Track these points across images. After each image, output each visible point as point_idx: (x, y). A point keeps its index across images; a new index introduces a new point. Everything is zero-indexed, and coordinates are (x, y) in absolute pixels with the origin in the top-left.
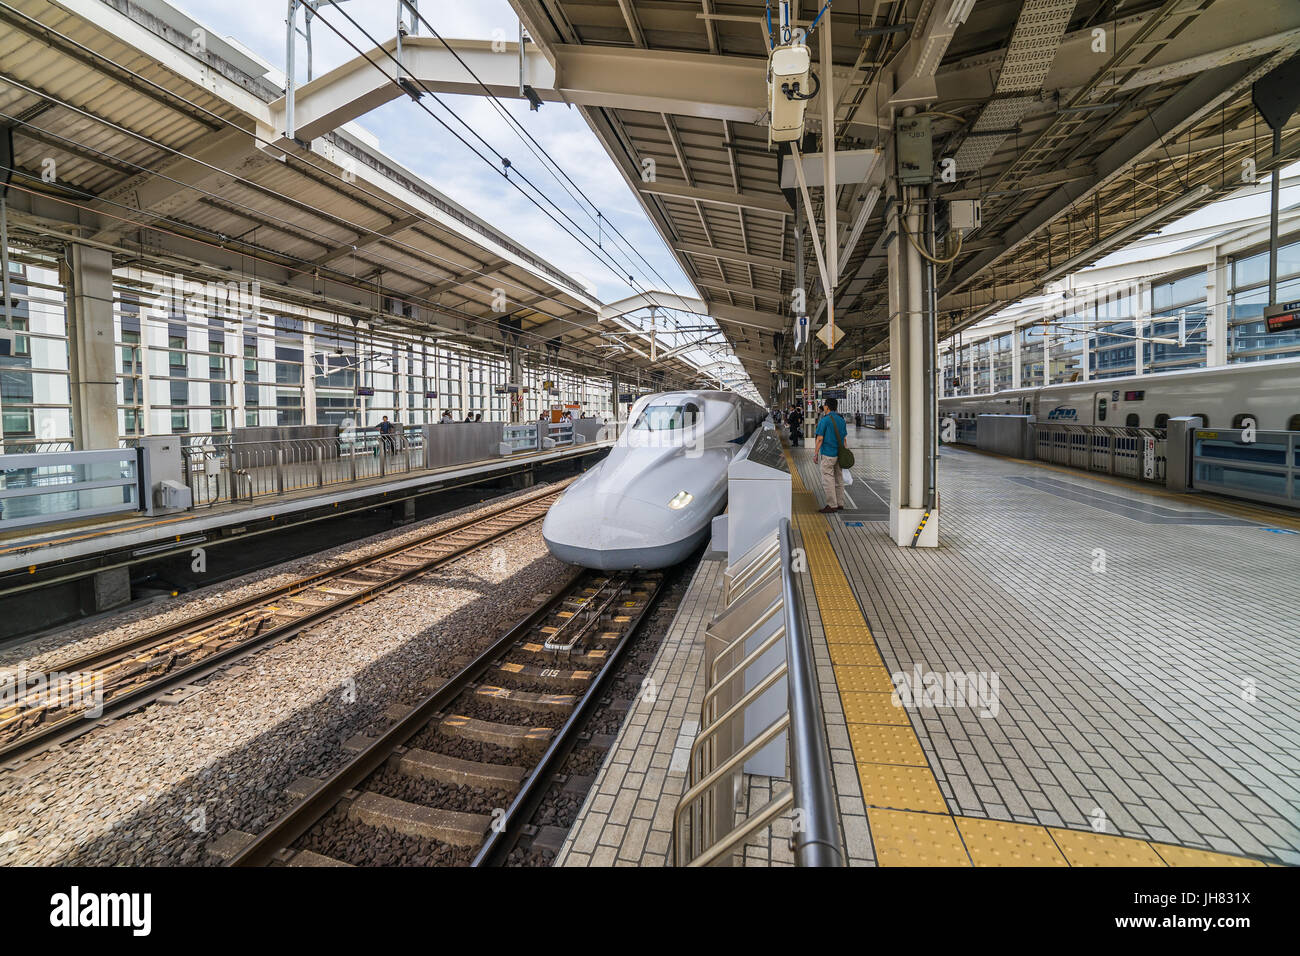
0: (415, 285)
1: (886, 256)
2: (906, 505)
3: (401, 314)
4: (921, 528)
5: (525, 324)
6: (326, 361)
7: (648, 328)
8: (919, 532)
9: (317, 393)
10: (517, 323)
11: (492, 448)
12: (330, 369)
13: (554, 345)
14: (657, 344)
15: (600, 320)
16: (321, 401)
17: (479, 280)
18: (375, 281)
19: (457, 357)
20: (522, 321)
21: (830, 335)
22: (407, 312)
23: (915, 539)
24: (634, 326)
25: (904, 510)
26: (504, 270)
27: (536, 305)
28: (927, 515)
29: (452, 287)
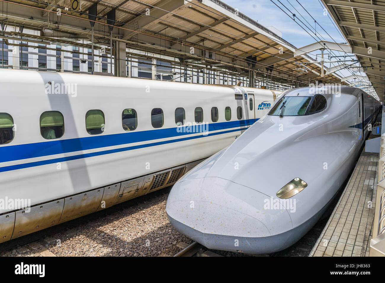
0: (215, 44)
3: (208, 57)
5: (258, 59)
6: (161, 77)
7: (320, 60)
10: (255, 58)
13: (270, 68)
14: (324, 68)
15: (295, 56)
17: (244, 41)
18: (201, 44)
20: (257, 57)
22: (210, 56)
24: (313, 60)
26: (255, 36)
27: (265, 50)
29: (231, 45)
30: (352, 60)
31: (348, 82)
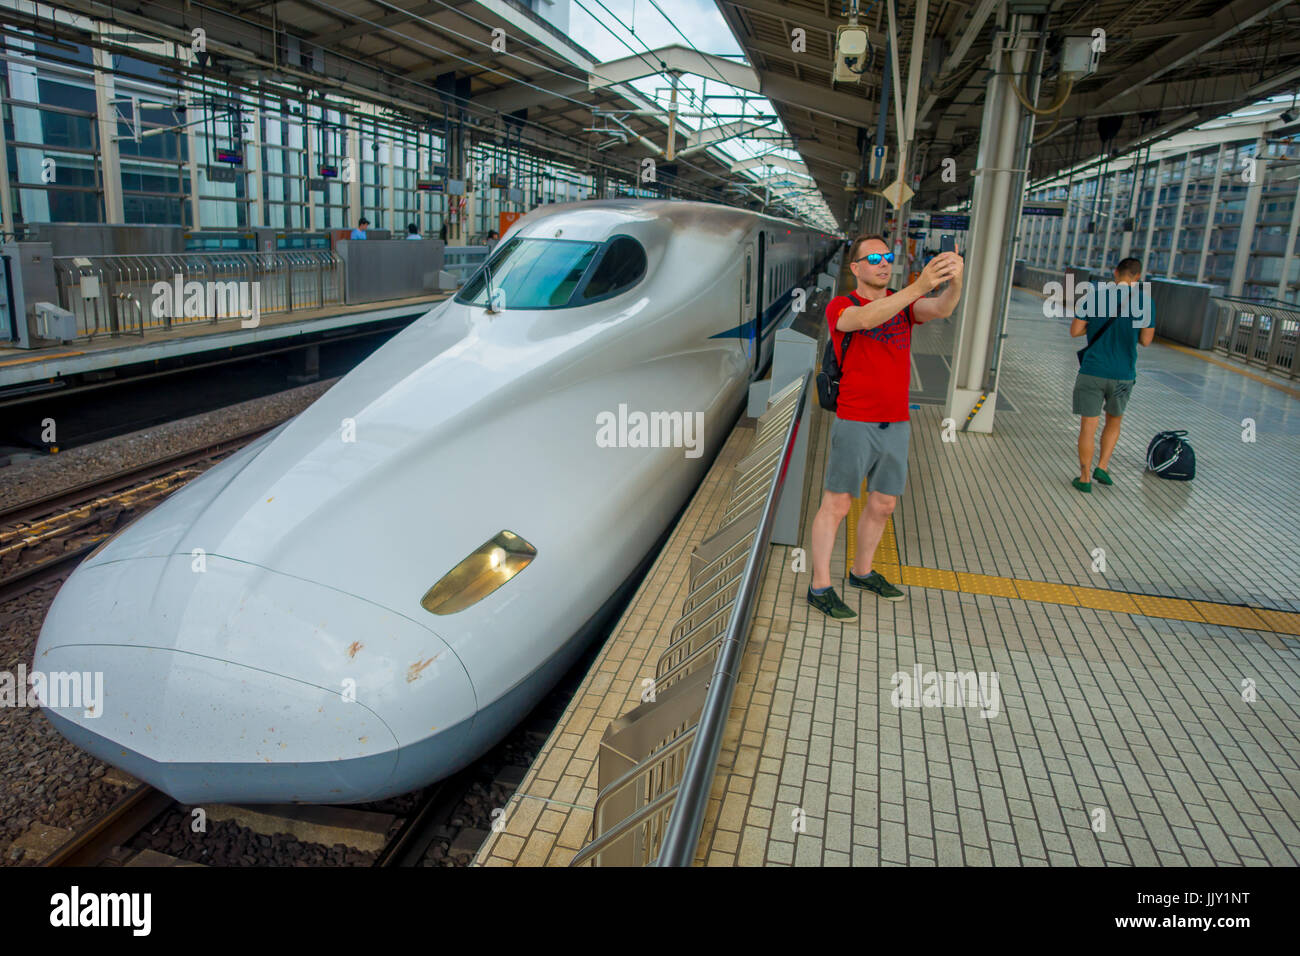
1: (985, 88)
2: (963, 386)
4: (975, 411)
5: (475, 85)
6: (136, 114)
7: (666, 103)
8: (972, 415)
9: (123, 166)
10: (465, 82)
11: (428, 278)
12: (144, 128)
13: (518, 119)
14: (678, 128)
15: (591, 86)
16: (128, 180)
19: (357, 125)
20: (472, 79)
21: (898, 194)
22: (306, 62)
23: (967, 423)
24: (646, 100)
25: (960, 391)
27: (499, 60)
28: (983, 398)
30: (757, 114)
31: (752, 173)
